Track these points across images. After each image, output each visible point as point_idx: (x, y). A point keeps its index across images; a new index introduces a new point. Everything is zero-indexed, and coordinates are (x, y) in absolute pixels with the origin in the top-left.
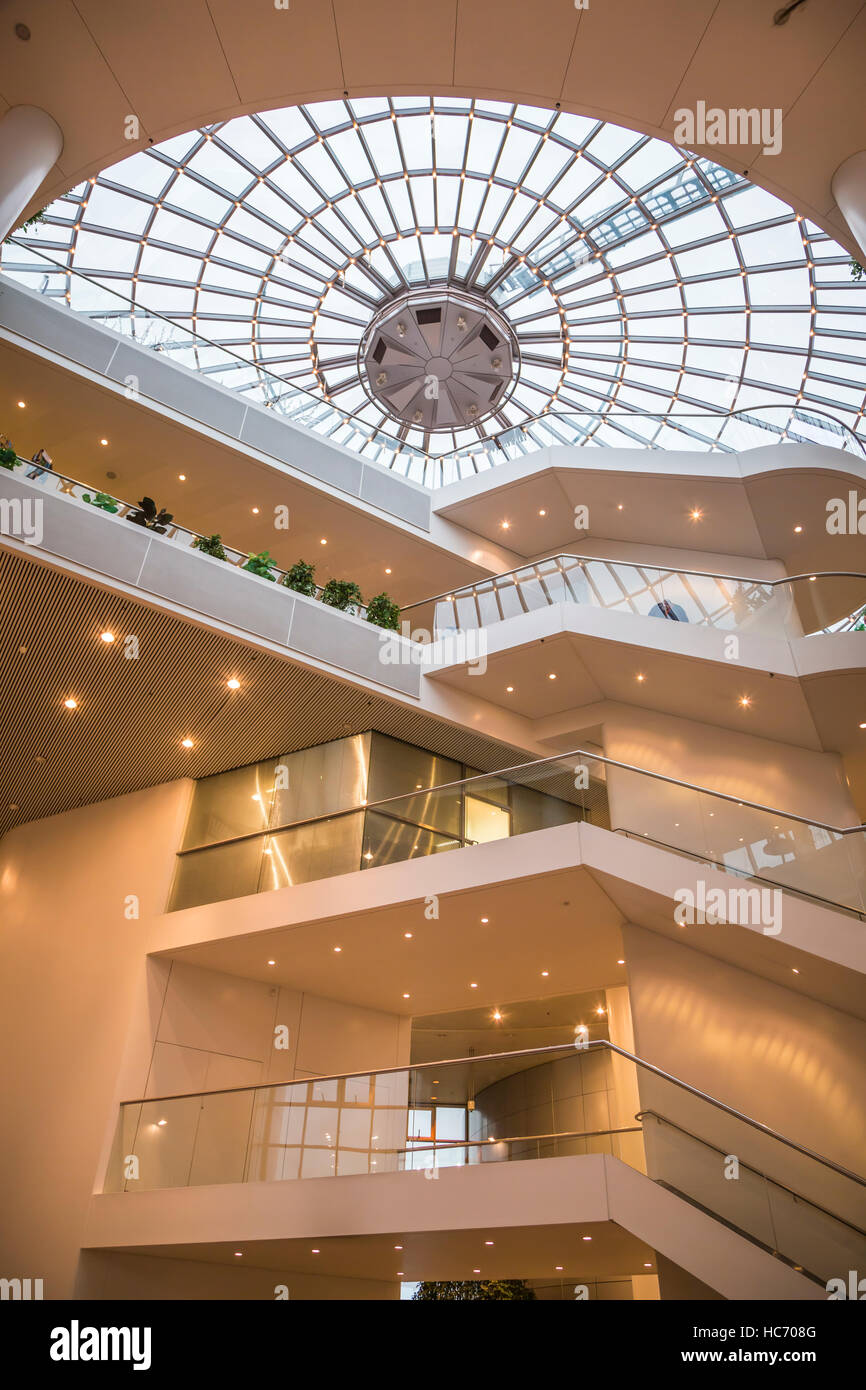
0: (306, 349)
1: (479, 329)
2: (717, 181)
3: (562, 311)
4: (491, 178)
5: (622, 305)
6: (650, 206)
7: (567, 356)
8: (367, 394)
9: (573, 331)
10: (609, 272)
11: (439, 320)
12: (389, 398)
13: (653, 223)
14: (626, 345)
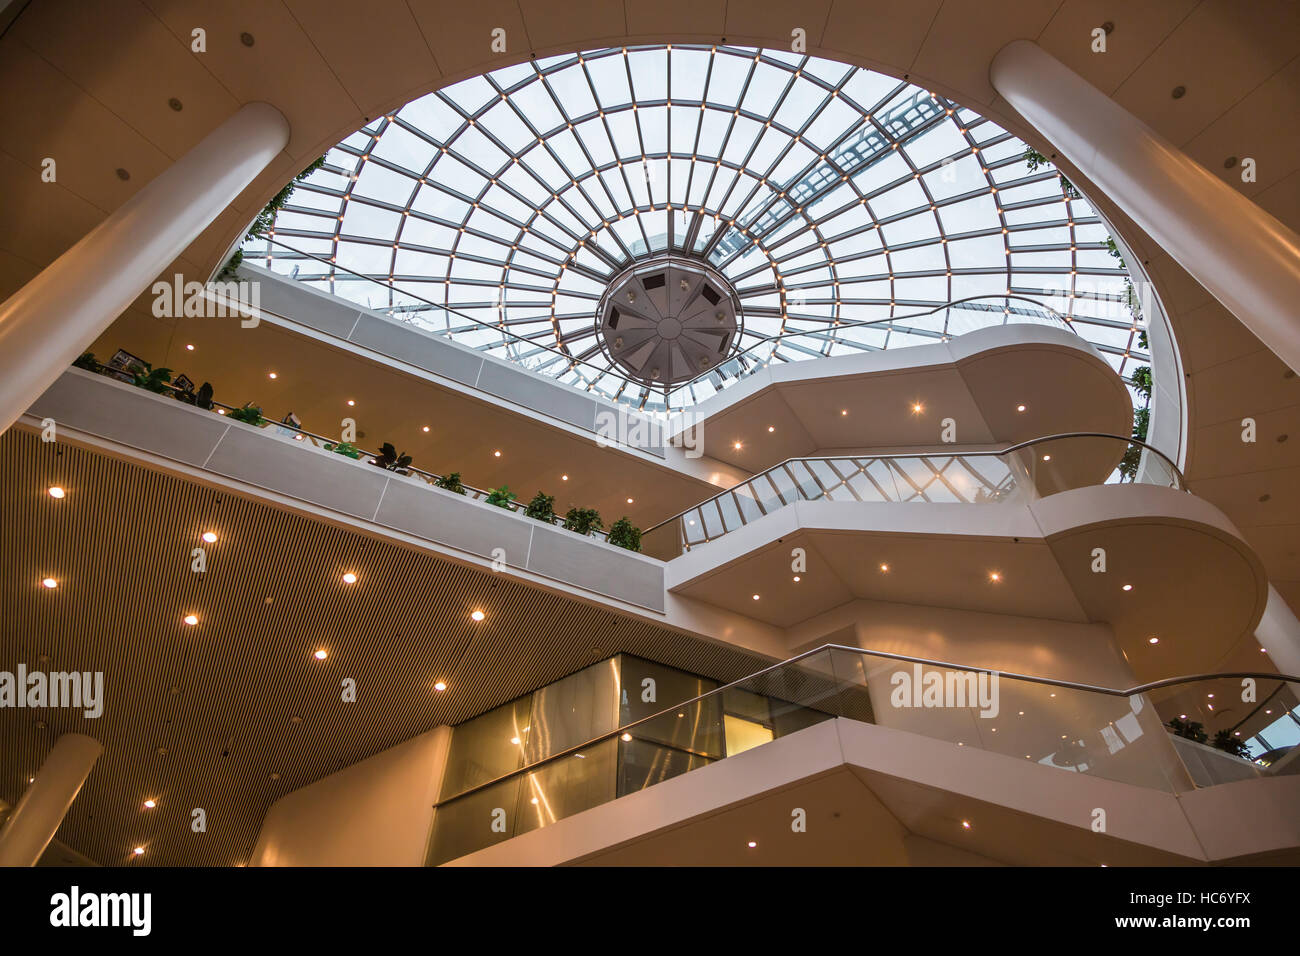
0: (549, 325)
1: (701, 288)
2: (896, 131)
3: (774, 265)
4: (694, 157)
5: (827, 252)
6: (840, 161)
7: (785, 304)
8: (608, 359)
9: (787, 281)
10: (811, 224)
11: (664, 285)
12: (627, 360)
13: (845, 176)
14: (837, 287)
